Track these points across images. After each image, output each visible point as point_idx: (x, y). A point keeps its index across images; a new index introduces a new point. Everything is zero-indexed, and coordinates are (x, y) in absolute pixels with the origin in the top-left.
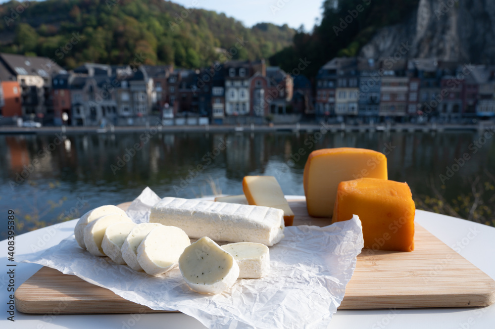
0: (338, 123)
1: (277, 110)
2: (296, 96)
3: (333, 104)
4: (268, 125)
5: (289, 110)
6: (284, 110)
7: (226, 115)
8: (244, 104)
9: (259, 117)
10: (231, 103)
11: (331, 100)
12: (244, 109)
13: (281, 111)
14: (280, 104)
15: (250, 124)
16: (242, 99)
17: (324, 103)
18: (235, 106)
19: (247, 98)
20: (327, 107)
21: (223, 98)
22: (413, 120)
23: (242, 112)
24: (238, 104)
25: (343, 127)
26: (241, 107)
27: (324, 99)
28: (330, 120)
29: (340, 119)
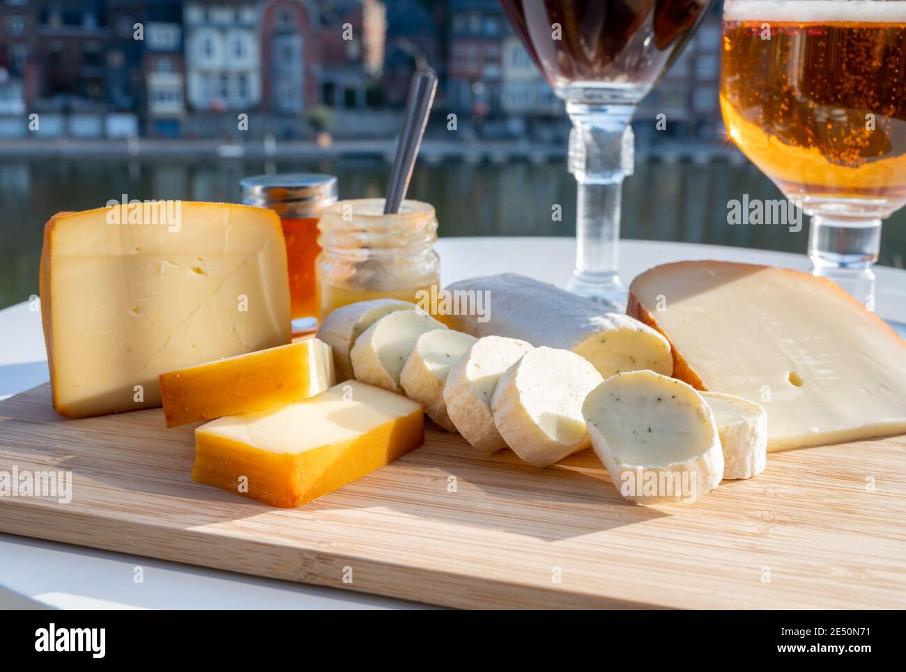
0: (509, 137)
1: (339, 97)
2: (394, 58)
3: (495, 83)
4: (314, 139)
5: (376, 99)
6: (361, 98)
7: (189, 108)
8: (243, 78)
9: (290, 115)
10: (206, 74)
11: (491, 71)
12: (243, 93)
13: (350, 101)
14: (347, 80)
15: (261, 138)
16: (237, 64)
17: (473, 79)
18: (215, 83)
19: (250, 60)
20: (480, 89)
21: (178, 57)
22: (707, 131)
23: (236, 100)
24: (224, 76)
25: (522, 147)
26: (233, 86)
27: (471, 68)
28: (490, 129)
29: (516, 126)
